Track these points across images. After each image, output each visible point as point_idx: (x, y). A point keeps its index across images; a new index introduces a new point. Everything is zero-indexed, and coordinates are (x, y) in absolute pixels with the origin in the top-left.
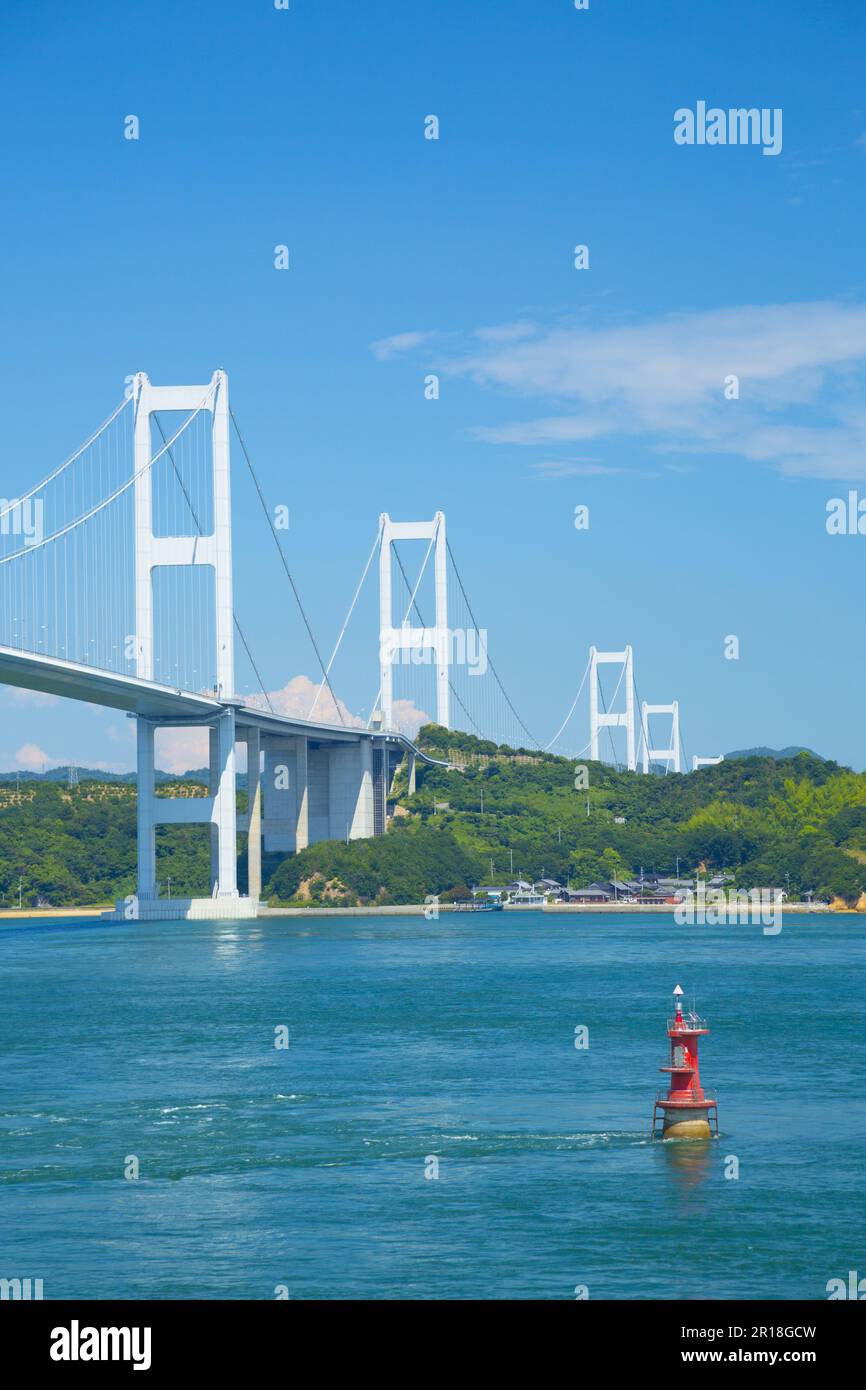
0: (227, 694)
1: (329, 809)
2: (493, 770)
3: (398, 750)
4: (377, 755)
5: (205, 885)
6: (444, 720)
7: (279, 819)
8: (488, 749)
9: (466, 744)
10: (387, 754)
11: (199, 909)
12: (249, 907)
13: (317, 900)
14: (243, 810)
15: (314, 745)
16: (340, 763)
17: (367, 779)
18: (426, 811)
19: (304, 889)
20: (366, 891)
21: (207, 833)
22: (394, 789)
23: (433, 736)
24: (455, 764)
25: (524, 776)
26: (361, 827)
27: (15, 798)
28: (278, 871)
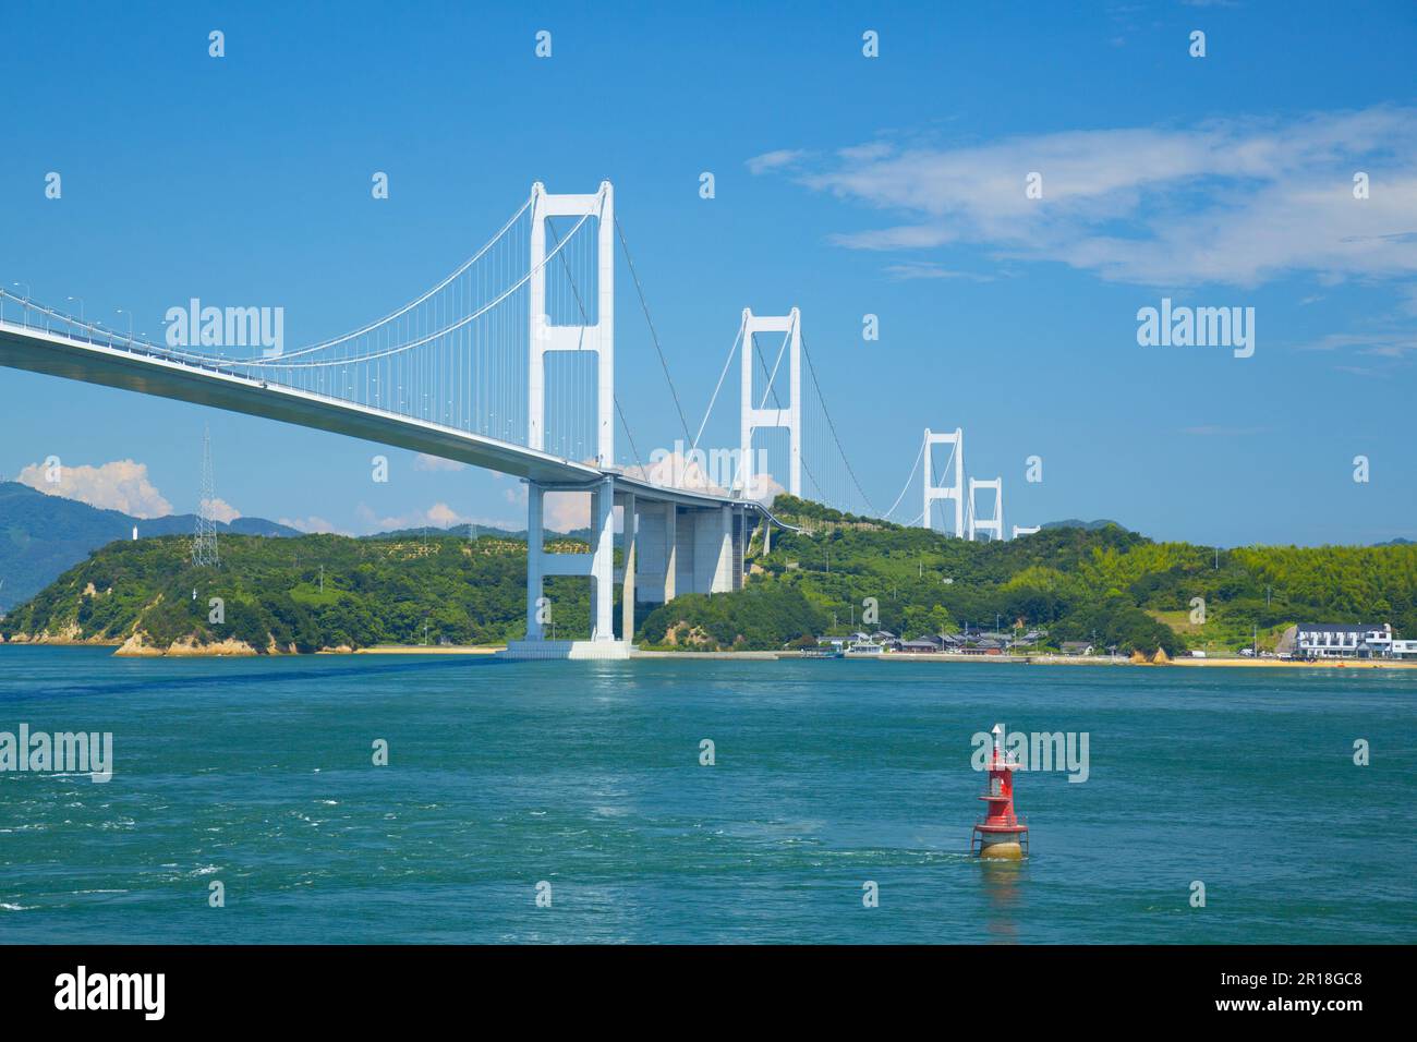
0: (607, 464)
1: (694, 566)
2: (838, 535)
3: (755, 516)
4: (736, 520)
5: (585, 630)
6: (796, 491)
7: (650, 576)
8: (834, 516)
9: (815, 512)
10: (746, 519)
11: (579, 650)
12: (622, 650)
13: (682, 645)
14: (619, 565)
15: (682, 510)
16: (705, 526)
17: (727, 540)
18: (778, 569)
19: (671, 635)
20: (727, 638)
21: (587, 584)
22: (751, 550)
23: (785, 504)
24: (805, 529)
25: (865, 540)
26: (722, 582)
27: (423, 550)
28: (650, 620)
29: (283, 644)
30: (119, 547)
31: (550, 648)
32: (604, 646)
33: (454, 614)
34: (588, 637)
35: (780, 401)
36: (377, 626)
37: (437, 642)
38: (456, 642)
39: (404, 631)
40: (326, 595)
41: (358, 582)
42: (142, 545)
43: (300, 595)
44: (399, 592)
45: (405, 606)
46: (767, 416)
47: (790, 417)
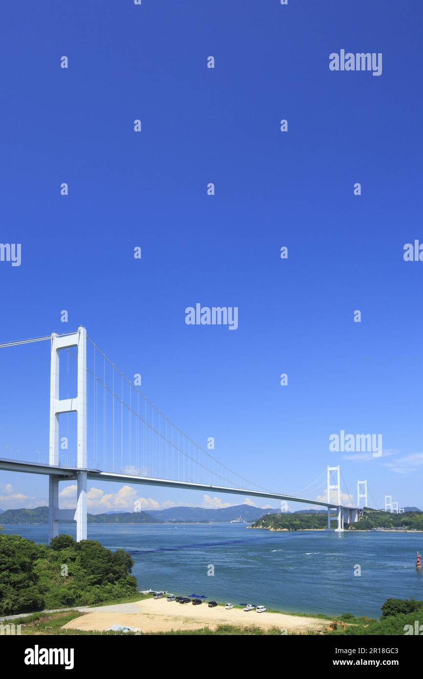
0: (339, 504)
1: (352, 518)
2: (374, 513)
3: (361, 510)
4: (358, 511)
5: (337, 527)
6: (366, 506)
7: (346, 520)
8: (373, 510)
9: (370, 509)
10: (359, 511)
11: (336, 530)
12: (343, 530)
13: (351, 529)
14: (341, 518)
15: (350, 510)
16: (353, 512)
17: (357, 514)
18: (365, 518)
19: (350, 528)
20: (358, 528)
21: (337, 521)
22: (360, 515)
23: (365, 508)
24: (368, 512)
25: (378, 513)
26: (356, 520)
27: (310, 515)
28: (346, 526)
29: (292, 529)
30: (267, 515)
31: (331, 530)
32: (340, 529)
33: (317, 525)
34: (337, 528)
35: (363, 493)
36: (305, 527)
37: (314, 529)
38: (317, 529)
39: (309, 527)
40: (298, 522)
41: (302, 521)
42: (270, 515)
43: (294, 522)
44: (308, 522)
45: (309, 524)
46: (362, 496)
47: (365, 496)
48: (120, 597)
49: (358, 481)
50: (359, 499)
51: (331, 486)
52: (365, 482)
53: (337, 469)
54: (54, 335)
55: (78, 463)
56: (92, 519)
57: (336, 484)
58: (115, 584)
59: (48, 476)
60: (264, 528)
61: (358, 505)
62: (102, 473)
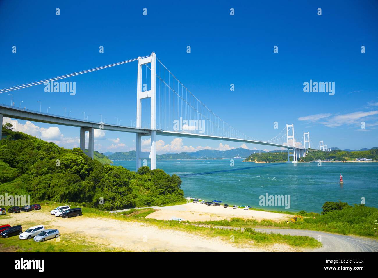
0: (294, 147)
1: (302, 155)
2: (314, 151)
3: (306, 150)
4: (305, 151)
5: (293, 160)
6: (309, 148)
7: (298, 156)
8: (313, 150)
9: (311, 149)
10: (305, 150)
11: (293, 162)
12: (296, 162)
13: (301, 161)
14: (296, 155)
15: (300, 150)
16: (302, 151)
17: (304, 152)
18: (309, 154)
19: (300, 160)
20: (305, 161)
21: (293, 157)
22: (306, 153)
23: (309, 149)
24: (311, 151)
25: (316, 152)
26: (304, 156)
27: (278, 153)
28: (298, 159)
29: (268, 162)
30: (253, 154)
31: (290, 162)
32: (295, 162)
33: (281, 159)
34: (293, 161)
35: (308, 140)
36: (275, 160)
37: (280, 161)
38: (282, 161)
39: (277, 160)
40: (271, 158)
41: (273, 157)
42: (255, 154)
43: (269, 158)
44: (277, 157)
45: (277, 158)
46: (307, 141)
47: (309, 141)
48: (175, 201)
49: (304, 133)
50: (305, 144)
51: (289, 136)
52: (308, 133)
53: (292, 126)
54: (139, 57)
55: (151, 126)
56: (159, 157)
57: (292, 135)
58: (172, 194)
59: (136, 134)
60: (252, 161)
61: (305, 147)
62: (164, 131)
